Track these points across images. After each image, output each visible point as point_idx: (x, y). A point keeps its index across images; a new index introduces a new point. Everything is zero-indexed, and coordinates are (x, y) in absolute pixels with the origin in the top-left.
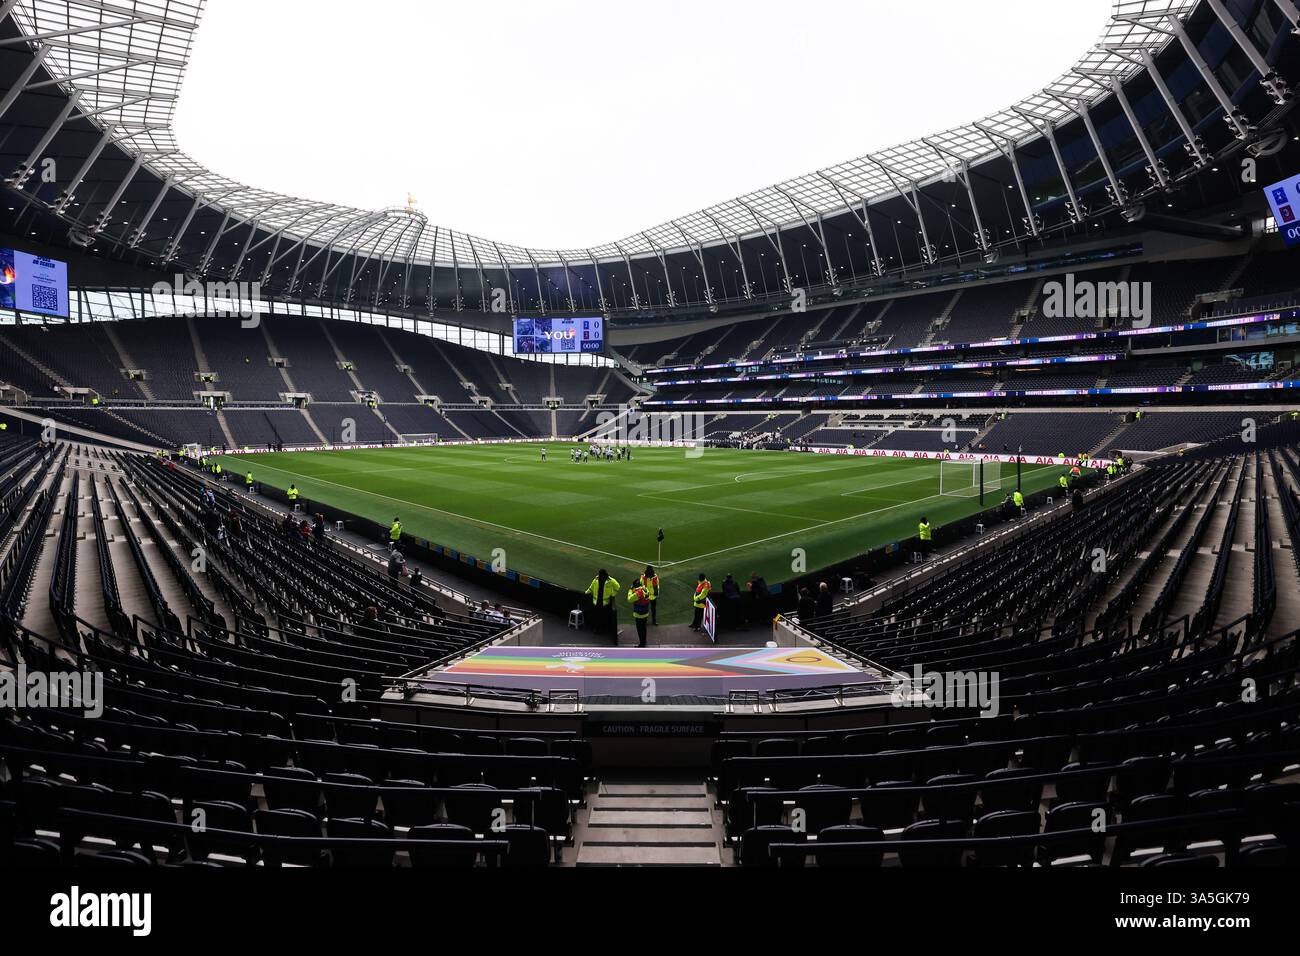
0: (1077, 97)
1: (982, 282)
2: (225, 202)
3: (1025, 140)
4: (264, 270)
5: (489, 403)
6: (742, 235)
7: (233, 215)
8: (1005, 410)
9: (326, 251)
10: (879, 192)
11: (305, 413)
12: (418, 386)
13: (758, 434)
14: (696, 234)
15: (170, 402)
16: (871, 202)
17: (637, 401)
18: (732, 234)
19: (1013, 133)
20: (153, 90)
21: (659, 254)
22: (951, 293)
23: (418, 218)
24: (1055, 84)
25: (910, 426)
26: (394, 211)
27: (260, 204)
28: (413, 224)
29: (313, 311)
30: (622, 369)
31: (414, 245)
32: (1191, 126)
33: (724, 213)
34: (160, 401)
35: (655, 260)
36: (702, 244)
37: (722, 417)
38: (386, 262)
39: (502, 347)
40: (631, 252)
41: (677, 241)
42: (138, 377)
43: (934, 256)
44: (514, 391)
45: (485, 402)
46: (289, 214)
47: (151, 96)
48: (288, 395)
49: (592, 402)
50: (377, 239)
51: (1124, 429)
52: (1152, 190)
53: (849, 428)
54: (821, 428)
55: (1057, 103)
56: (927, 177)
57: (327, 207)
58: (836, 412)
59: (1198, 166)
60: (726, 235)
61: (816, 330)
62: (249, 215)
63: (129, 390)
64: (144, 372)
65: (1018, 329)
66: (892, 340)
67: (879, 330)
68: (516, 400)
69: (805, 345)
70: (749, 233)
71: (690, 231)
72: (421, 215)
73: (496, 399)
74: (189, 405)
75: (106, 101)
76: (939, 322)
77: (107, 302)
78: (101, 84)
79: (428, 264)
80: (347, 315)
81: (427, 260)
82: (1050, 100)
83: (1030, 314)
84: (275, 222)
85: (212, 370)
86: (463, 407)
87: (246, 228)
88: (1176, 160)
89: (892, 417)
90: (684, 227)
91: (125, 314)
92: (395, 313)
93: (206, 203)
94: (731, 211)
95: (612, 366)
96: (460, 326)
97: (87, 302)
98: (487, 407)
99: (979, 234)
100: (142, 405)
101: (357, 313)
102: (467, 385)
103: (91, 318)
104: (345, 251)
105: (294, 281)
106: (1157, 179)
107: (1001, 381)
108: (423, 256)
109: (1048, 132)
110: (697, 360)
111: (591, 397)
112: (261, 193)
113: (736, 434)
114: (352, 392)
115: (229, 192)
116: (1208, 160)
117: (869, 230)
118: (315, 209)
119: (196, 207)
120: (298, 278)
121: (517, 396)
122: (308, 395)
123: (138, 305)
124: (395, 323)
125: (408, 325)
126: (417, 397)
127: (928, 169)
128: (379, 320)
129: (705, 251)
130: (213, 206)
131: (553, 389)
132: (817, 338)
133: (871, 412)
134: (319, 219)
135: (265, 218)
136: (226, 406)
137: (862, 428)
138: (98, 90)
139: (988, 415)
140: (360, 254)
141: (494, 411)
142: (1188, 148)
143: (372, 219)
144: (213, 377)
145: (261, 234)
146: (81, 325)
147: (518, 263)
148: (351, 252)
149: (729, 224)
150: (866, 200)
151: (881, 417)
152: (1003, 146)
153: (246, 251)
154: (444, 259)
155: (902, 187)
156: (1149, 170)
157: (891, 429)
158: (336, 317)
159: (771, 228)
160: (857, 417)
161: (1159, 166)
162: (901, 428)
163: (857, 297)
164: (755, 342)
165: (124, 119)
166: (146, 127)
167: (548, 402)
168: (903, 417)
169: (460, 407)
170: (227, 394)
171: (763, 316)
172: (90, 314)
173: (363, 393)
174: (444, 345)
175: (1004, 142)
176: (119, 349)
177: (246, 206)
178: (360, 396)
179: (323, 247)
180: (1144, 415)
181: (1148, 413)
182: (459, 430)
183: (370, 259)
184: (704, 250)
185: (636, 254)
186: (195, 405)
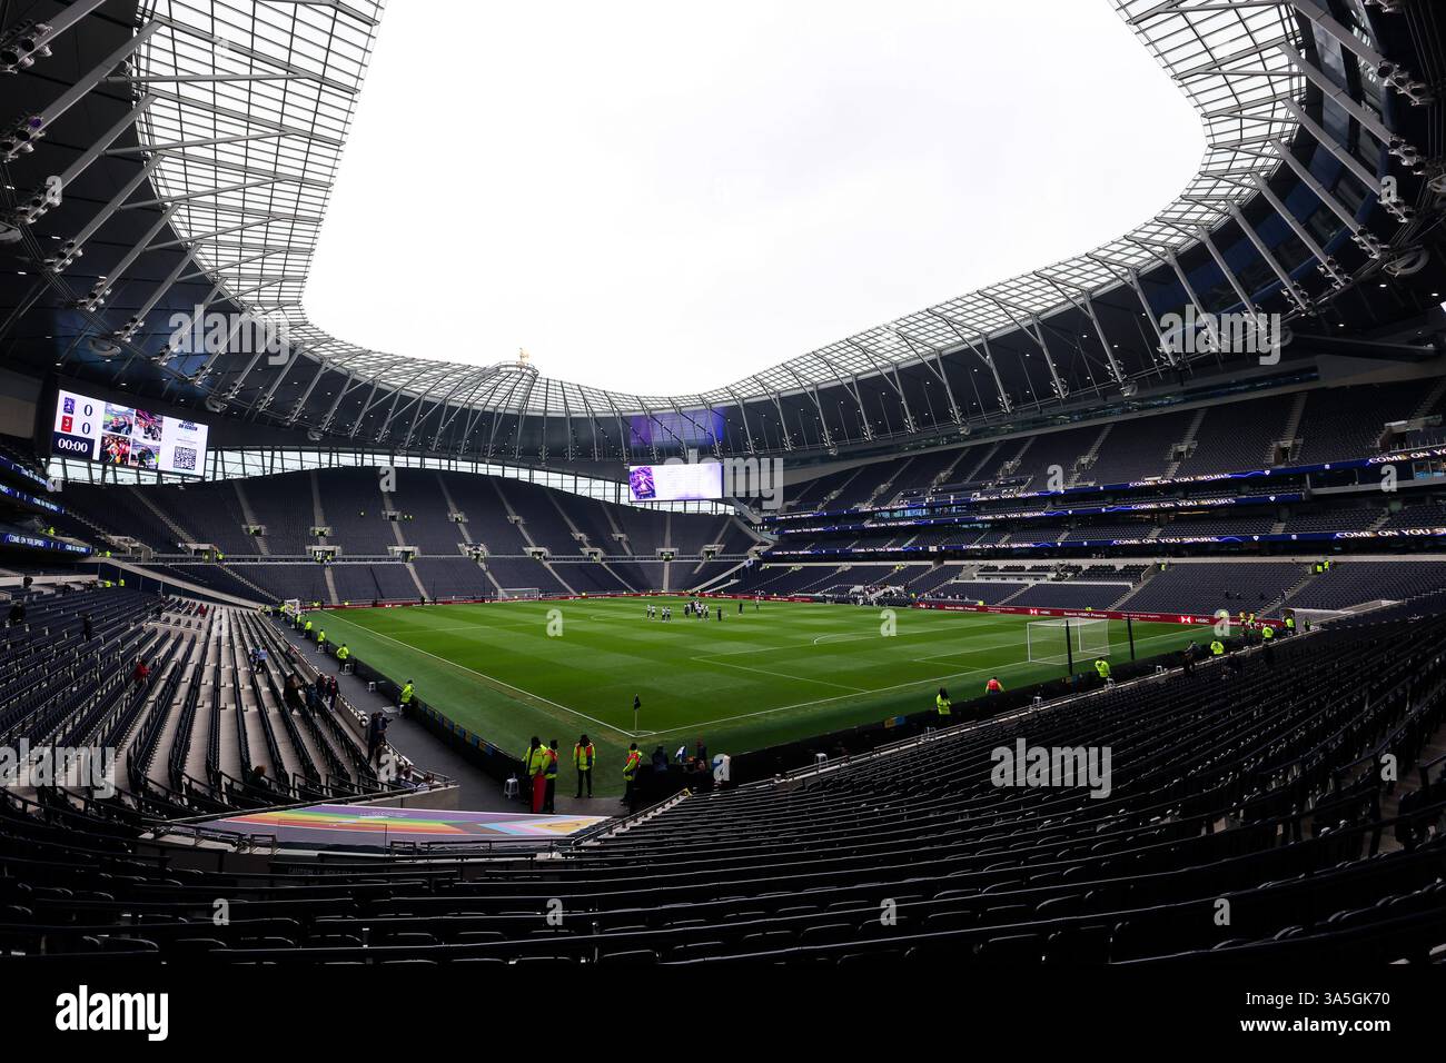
0: (1195, 222)
1: (1135, 415)
2: (349, 365)
3: (1148, 267)
4: (382, 426)
5: (599, 555)
6: (858, 374)
7: (356, 377)
8: (1166, 560)
9: (442, 406)
10: (999, 326)
11: (410, 567)
12: (528, 538)
13: (882, 588)
14: (810, 376)
15: (283, 557)
16: (991, 336)
17: (757, 552)
18: (848, 374)
19: (1133, 261)
20: (286, 273)
21: (773, 396)
22: (1099, 429)
23: (529, 372)
24: (1167, 212)
25: (1053, 580)
26: (506, 366)
27: (381, 365)
28: (525, 377)
29: (432, 463)
30: (740, 516)
31: (527, 398)
32: (1321, 247)
33: (836, 354)
34: (274, 556)
35: (769, 402)
36: (817, 385)
37: (846, 569)
38: (499, 414)
39: (618, 496)
40: (744, 395)
41: (790, 383)
42: (258, 533)
43: (1065, 390)
44: (627, 542)
45: (596, 554)
46: (408, 373)
47: (284, 279)
48: (396, 548)
49: (708, 553)
50: (490, 393)
51: (1308, 582)
52: (1293, 314)
53: (984, 581)
54: (953, 581)
55: (1174, 231)
56: (1049, 309)
57: (443, 365)
58: (972, 562)
59: (1337, 287)
60: (841, 376)
61: (949, 472)
62: (371, 376)
63: (247, 545)
64: (263, 528)
65: (1175, 467)
66: (1033, 481)
67: (1018, 471)
68: (628, 551)
69: (936, 489)
70: (866, 372)
71: (803, 373)
72: (533, 369)
73: (608, 551)
74: (300, 560)
75: (246, 285)
76: (1084, 460)
77: (240, 461)
78: (242, 271)
79: (542, 414)
80: (465, 467)
81: (540, 411)
82: (1165, 227)
83: (1189, 450)
84: (395, 381)
85: (327, 525)
86: (571, 559)
87: (368, 388)
88: (1313, 282)
89: (1035, 569)
90: (797, 369)
91: (255, 472)
92: (511, 463)
93: (331, 366)
94: (843, 352)
95: (732, 513)
96: (576, 475)
97: (223, 461)
98: (597, 559)
99: (1111, 366)
100: (256, 560)
101: (474, 465)
102: (578, 535)
103: (225, 476)
104: (460, 405)
105: (410, 436)
106: (1297, 303)
107: (1160, 527)
108: (536, 406)
109: (1170, 259)
110: (820, 506)
111: (708, 547)
112: (382, 355)
113: (858, 588)
114: (459, 545)
115: (353, 356)
116: (1346, 281)
117: (992, 365)
118: (431, 368)
119: (322, 371)
120: (414, 433)
121: (630, 547)
122: (416, 549)
123: (268, 462)
124: (511, 473)
125: (524, 475)
126: (525, 549)
127: (1048, 300)
128: (495, 470)
129: (821, 392)
130: (338, 369)
131: (668, 539)
132: (950, 480)
133: (1011, 563)
134: (435, 377)
135: (385, 378)
136: (334, 560)
137: (999, 581)
138: (240, 277)
139: (1146, 566)
140: (475, 407)
141: (603, 563)
142: (1322, 269)
143: (485, 374)
144: (327, 531)
145: (381, 392)
146: (215, 483)
147: (630, 411)
148: (466, 406)
149: (843, 364)
150: (987, 335)
151: (1022, 568)
152: (1125, 274)
153: (366, 409)
154: (556, 409)
155: (1021, 321)
156: (1286, 293)
157: (1032, 583)
158: (453, 469)
159: (888, 366)
160: (995, 569)
161: (1295, 288)
162: (1043, 581)
163: (994, 435)
164: (882, 486)
165: (261, 299)
166: (280, 305)
167: (662, 553)
168: (1047, 569)
169: (568, 559)
170: (338, 548)
171: (893, 457)
172: (224, 473)
173: (471, 546)
174: (559, 494)
175: (1126, 270)
176: (244, 504)
177: (368, 368)
178: (468, 549)
179: (439, 402)
180: (1334, 565)
181: (1340, 563)
182: (564, 584)
183: (484, 412)
184: (819, 391)
185: (750, 397)
186: (305, 560)
